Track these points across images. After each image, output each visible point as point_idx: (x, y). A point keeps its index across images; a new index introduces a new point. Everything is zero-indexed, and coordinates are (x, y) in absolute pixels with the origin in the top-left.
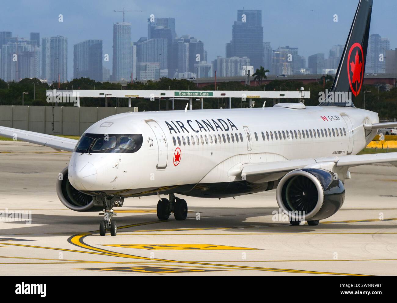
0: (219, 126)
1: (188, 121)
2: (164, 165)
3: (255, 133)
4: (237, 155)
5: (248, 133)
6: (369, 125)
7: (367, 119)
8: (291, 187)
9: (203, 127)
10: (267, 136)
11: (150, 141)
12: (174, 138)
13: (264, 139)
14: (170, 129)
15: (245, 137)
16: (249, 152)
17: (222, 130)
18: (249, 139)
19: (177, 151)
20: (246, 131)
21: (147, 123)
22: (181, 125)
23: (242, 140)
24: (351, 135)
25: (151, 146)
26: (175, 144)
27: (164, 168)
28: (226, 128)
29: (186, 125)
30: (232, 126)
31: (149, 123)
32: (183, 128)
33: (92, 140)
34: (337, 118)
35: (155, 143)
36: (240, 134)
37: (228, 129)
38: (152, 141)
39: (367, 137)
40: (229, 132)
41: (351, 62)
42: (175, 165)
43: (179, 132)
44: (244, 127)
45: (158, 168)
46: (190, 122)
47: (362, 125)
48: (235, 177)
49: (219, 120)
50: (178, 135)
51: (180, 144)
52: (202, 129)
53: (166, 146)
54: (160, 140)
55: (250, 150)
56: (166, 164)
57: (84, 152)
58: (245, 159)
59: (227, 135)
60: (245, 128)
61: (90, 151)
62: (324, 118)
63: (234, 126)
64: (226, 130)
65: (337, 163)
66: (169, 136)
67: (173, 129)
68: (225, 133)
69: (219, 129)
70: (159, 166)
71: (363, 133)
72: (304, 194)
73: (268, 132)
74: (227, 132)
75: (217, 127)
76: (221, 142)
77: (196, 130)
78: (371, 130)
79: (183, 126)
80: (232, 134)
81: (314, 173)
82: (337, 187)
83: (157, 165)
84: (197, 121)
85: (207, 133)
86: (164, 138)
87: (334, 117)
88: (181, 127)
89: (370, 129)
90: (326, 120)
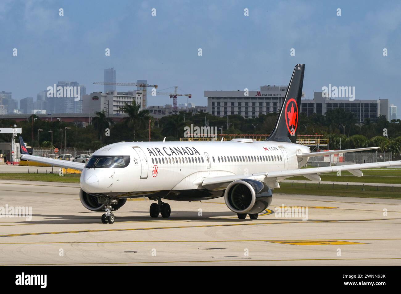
0: (186, 152)
1: (164, 148)
2: (146, 176)
3: (213, 158)
4: (200, 171)
5: (207, 157)
6: (300, 154)
7: (299, 151)
8: (235, 191)
9: (174, 152)
10: (222, 159)
11: (136, 160)
12: (152, 159)
13: (219, 161)
14: (150, 153)
15: (205, 160)
16: (209, 170)
17: (188, 155)
18: (208, 161)
19: (155, 167)
20: (206, 155)
21: (134, 149)
22: (158, 150)
23: (203, 161)
24: (286, 161)
25: (136, 163)
26: (153, 163)
27: (146, 178)
28: (192, 153)
29: (162, 151)
30: (196, 152)
31: (135, 149)
32: (159, 152)
33: (96, 160)
34: (275, 149)
35: (138, 161)
36: (202, 158)
37: (193, 154)
38: (137, 160)
39: (299, 163)
40: (194, 156)
41: (288, 111)
42: (154, 177)
43: (157, 155)
44: (204, 153)
45: (141, 178)
46: (165, 149)
47: (295, 155)
48: (198, 186)
49: (187, 148)
50: (156, 156)
51: (157, 163)
52: (174, 154)
53: (147, 164)
54: (143, 160)
55: (209, 169)
56: (147, 176)
57: (90, 167)
58: (205, 174)
59: (192, 158)
60: (206, 154)
61: (95, 167)
62: (266, 149)
63: (197, 152)
64: (191, 154)
65: (267, 176)
66: (149, 157)
67: (152, 153)
68: (191, 156)
69: (186, 153)
70: (142, 177)
71: (296, 160)
72: (243, 196)
73: (222, 156)
74: (192, 156)
75: (184, 152)
76: (187, 162)
77: (169, 154)
78: (303, 158)
79: (160, 151)
80: (195, 157)
81: (250, 182)
82: (267, 192)
83: (141, 176)
84: (170, 148)
85: (178, 157)
86: (146, 158)
87: (273, 148)
88: (158, 152)
89: (301, 157)
90: (267, 150)
